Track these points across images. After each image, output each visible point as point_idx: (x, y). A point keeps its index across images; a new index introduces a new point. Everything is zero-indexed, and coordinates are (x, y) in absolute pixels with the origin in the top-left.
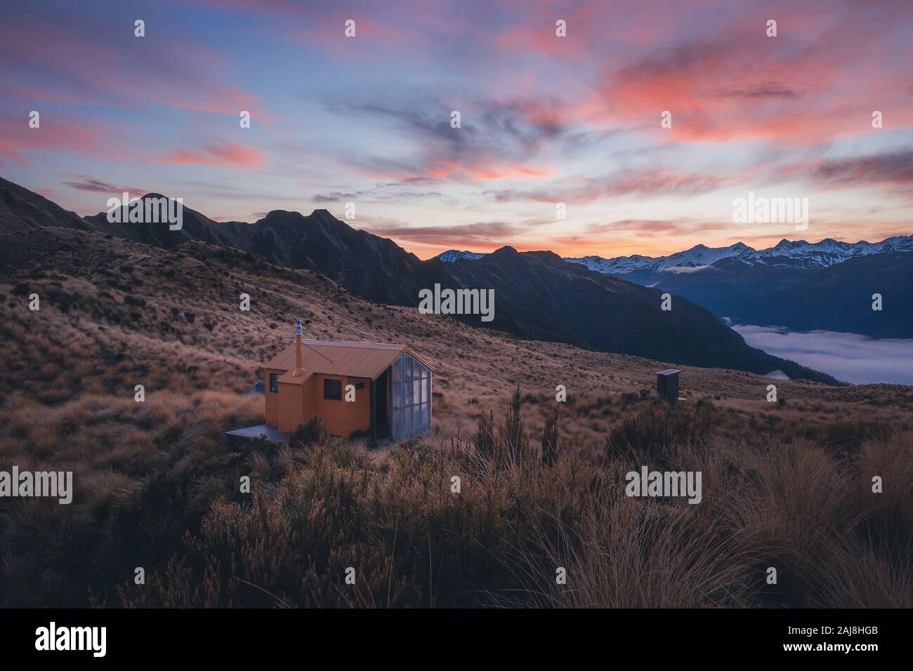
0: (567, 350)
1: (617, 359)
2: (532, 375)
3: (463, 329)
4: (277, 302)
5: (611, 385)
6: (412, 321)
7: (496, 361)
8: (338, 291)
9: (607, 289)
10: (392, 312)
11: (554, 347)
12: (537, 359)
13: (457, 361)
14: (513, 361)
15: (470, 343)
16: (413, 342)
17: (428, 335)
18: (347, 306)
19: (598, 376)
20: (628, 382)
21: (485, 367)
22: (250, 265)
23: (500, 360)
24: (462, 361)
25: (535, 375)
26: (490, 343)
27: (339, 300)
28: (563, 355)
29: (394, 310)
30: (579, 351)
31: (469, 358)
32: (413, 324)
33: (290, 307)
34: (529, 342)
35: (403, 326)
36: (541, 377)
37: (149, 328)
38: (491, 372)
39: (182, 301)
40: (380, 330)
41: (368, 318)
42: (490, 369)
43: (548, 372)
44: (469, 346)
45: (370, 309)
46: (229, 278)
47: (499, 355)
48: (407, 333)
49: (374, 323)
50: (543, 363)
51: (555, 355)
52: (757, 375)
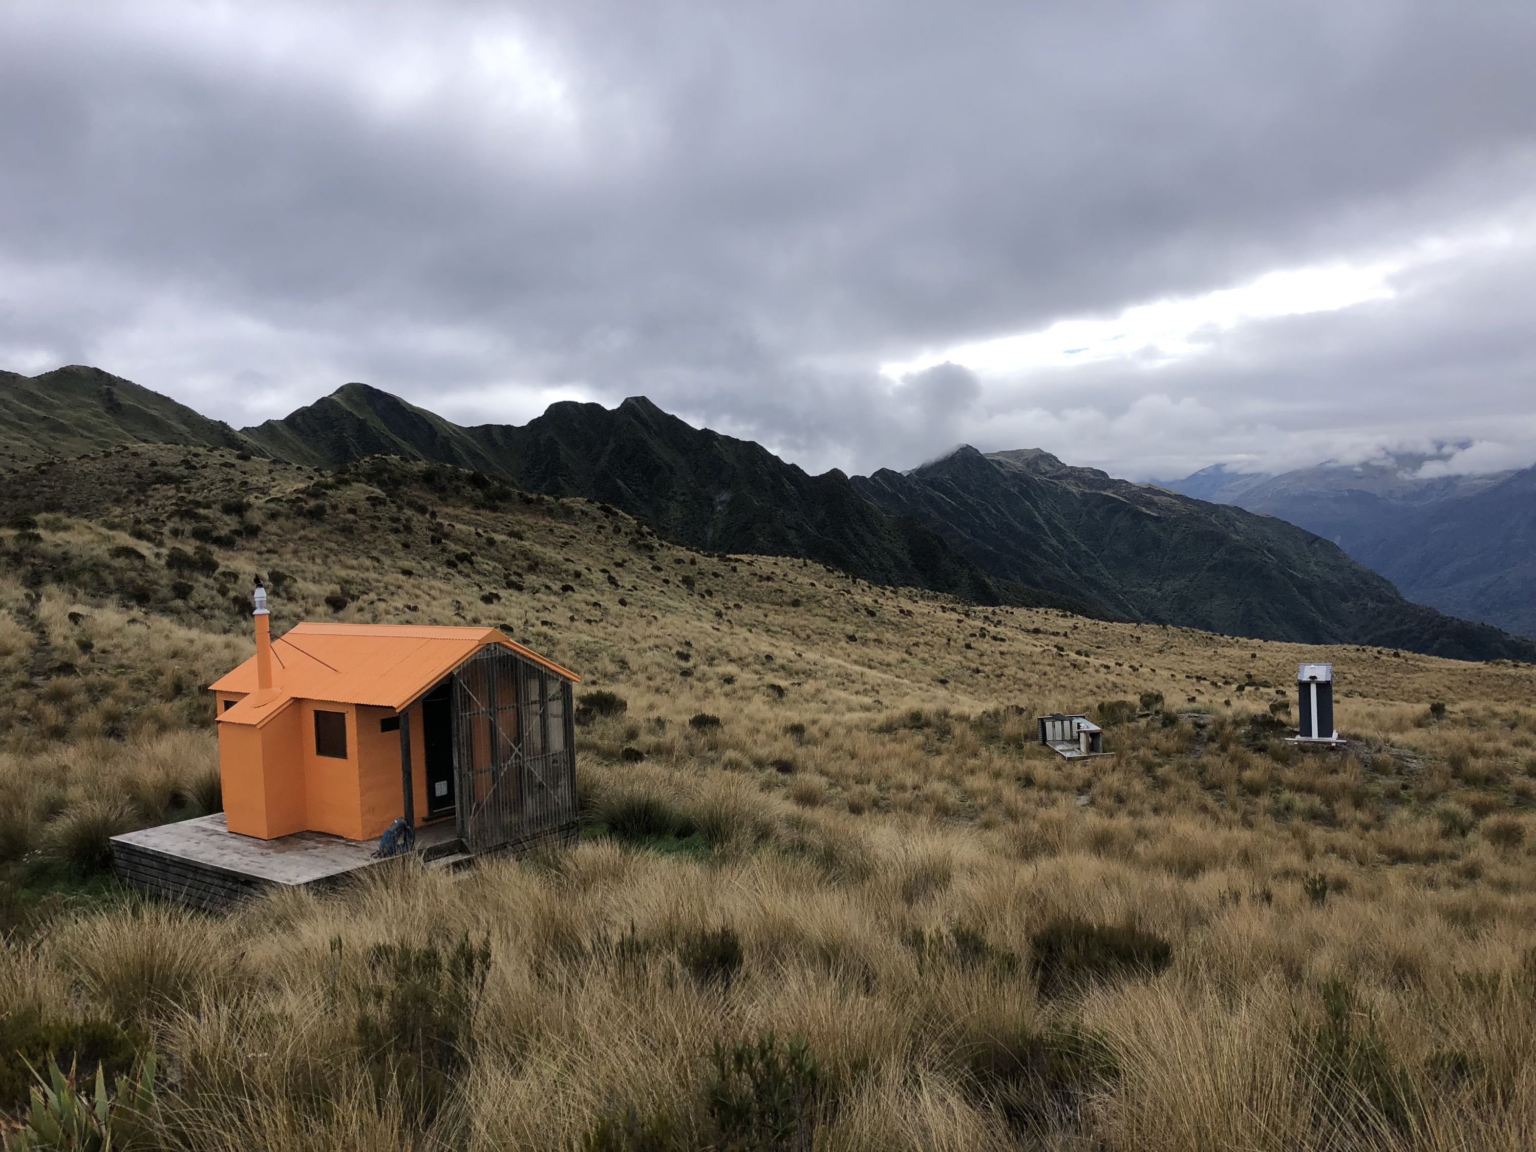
0: (1061, 621)
1: (1151, 634)
2: (981, 668)
3: (863, 590)
4: (514, 556)
5: (1130, 683)
6: (769, 579)
7: (916, 644)
8: (637, 532)
9: (1144, 509)
10: (733, 564)
11: (1037, 617)
12: (995, 638)
13: (841, 648)
14: (948, 644)
15: (872, 614)
16: (766, 616)
17: (796, 603)
18: (652, 558)
19: (1107, 667)
20: (1166, 674)
21: (893, 656)
22: (479, 492)
23: (926, 644)
24: (851, 648)
25: (986, 669)
26: (910, 613)
27: (639, 547)
28: (1051, 630)
29: (737, 560)
30: (1080, 620)
31: (865, 642)
32: (770, 583)
33: (537, 564)
34: (990, 609)
35: (750, 589)
36: (999, 672)
37: (206, 611)
38: (905, 665)
39: (329, 560)
40: (707, 597)
41: (688, 577)
42: (904, 661)
43: (1012, 662)
44: (870, 619)
45: (693, 562)
46: (428, 516)
47: (923, 634)
48: (757, 601)
49: (700, 586)
50: (1004, 647)
51: (1037, 631)
52: (1416, 655)
